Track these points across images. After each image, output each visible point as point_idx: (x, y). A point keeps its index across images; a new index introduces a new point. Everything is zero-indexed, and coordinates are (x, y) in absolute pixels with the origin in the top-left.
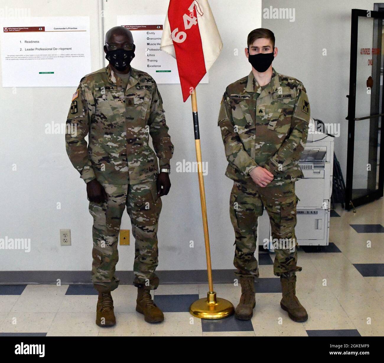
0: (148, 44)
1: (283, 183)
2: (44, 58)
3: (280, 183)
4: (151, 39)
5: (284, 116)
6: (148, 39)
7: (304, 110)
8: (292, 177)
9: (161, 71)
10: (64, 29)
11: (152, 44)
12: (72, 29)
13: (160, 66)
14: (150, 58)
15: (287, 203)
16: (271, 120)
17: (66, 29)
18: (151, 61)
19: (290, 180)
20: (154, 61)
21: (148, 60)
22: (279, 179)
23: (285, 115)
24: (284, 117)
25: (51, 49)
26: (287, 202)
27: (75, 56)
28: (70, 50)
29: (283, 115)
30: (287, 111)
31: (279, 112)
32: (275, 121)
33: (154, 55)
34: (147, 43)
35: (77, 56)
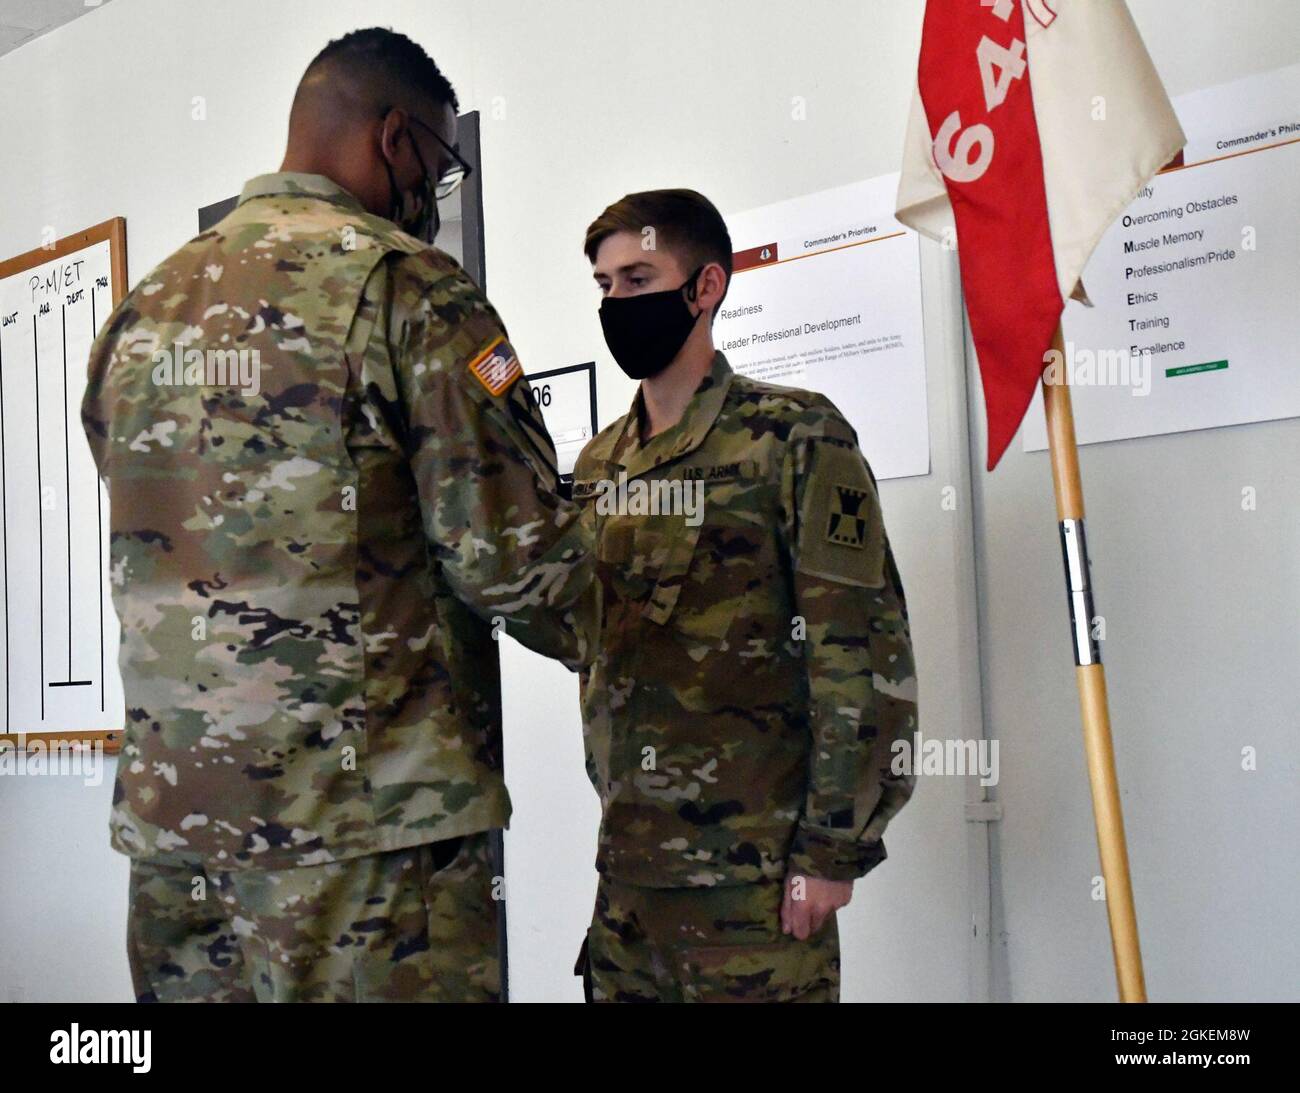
0: (1129, 247)
1: (721, 877)
2: (777, 372)
3: (706, 879)
4: (1140, 220)
5: (711, 563)
6: (1127, 221)
7: (837, 537)
8: (764, 855)
9: (1186, 368)
10: (836, 238)
11: (1143, 246)
12: (859, 233)
13: (1181, 345)
14: (1141, 312)
15: (728, 977)
16: (660, 580)
17: (842, 237)
18: (1144, 325)
19: (754, 868)
20: (1155, 323)
21: (1132, 322)
22: (703, 855)
23: (717, 559)
24: (714, 566)
25: (798, 332)
26: (727, 972)
27: (871, 346)
28: (855, 326)
29: (710, 558)
30: (725, 538)
31: (688, 544)
32: (672, 585)
33: (1155, 296)
34: (1126, 244)
35: (877, 345)
